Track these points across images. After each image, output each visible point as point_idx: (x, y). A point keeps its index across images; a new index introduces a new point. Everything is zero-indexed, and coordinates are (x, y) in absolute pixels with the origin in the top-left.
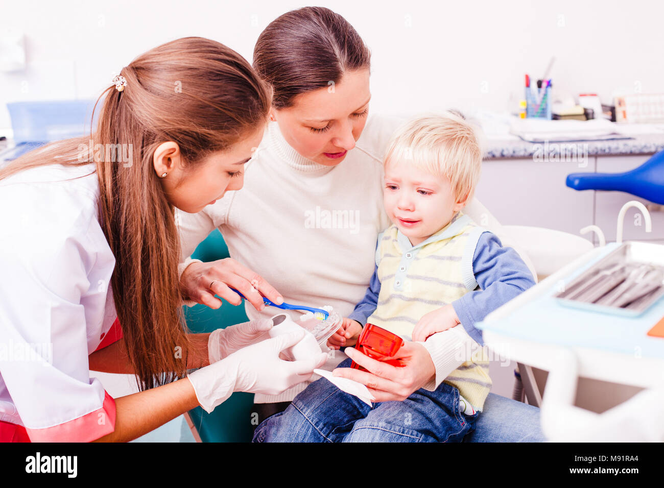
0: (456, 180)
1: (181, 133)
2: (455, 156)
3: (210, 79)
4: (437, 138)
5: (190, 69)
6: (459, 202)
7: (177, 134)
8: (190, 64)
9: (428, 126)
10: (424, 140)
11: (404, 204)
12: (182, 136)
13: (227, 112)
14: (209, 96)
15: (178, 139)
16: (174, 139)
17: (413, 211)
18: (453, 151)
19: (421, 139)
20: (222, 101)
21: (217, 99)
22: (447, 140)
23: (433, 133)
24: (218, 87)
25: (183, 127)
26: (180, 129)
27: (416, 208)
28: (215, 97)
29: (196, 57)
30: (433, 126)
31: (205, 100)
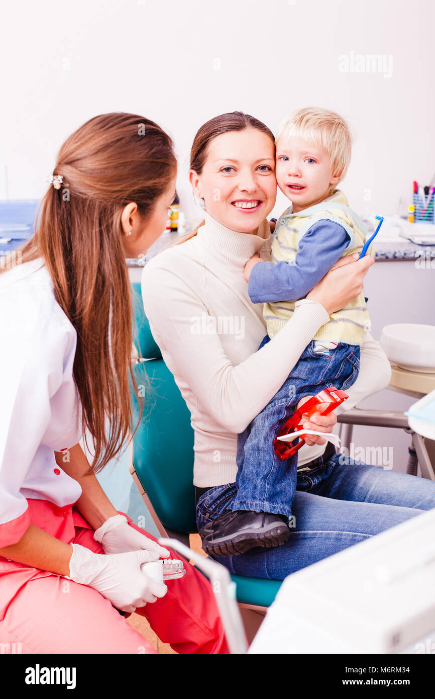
0: (335, 156)
1: (137, 193)
2: (334, 136)
3: (136, 142)
4: (320, 121)
5: (118, 141)
6: (335, 177)
7: (134, 195)
8: (115, 137)
9: (312, 113)
10: (310, 122)
11: (293, 171)
12: (137, 195)
13: (159, 160)
14: (143, 154)
15: (136, 199)
16: (133, 200)
17: (301, 177)
18: (333, 132)
19: (307, 121)
20: (154, 153)
21: (149, 154)
22: (328, 123)
23: (317, 117)
24: (145, 144)
25: (136, 188)
26: (134, 191)
27: (303, 175)
28: (147, 153)
29: (115, 130)
30: (316, 113)
31: (142, 159)
